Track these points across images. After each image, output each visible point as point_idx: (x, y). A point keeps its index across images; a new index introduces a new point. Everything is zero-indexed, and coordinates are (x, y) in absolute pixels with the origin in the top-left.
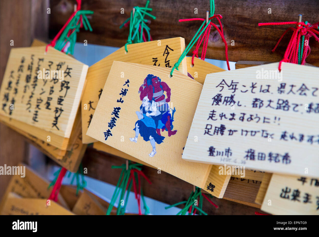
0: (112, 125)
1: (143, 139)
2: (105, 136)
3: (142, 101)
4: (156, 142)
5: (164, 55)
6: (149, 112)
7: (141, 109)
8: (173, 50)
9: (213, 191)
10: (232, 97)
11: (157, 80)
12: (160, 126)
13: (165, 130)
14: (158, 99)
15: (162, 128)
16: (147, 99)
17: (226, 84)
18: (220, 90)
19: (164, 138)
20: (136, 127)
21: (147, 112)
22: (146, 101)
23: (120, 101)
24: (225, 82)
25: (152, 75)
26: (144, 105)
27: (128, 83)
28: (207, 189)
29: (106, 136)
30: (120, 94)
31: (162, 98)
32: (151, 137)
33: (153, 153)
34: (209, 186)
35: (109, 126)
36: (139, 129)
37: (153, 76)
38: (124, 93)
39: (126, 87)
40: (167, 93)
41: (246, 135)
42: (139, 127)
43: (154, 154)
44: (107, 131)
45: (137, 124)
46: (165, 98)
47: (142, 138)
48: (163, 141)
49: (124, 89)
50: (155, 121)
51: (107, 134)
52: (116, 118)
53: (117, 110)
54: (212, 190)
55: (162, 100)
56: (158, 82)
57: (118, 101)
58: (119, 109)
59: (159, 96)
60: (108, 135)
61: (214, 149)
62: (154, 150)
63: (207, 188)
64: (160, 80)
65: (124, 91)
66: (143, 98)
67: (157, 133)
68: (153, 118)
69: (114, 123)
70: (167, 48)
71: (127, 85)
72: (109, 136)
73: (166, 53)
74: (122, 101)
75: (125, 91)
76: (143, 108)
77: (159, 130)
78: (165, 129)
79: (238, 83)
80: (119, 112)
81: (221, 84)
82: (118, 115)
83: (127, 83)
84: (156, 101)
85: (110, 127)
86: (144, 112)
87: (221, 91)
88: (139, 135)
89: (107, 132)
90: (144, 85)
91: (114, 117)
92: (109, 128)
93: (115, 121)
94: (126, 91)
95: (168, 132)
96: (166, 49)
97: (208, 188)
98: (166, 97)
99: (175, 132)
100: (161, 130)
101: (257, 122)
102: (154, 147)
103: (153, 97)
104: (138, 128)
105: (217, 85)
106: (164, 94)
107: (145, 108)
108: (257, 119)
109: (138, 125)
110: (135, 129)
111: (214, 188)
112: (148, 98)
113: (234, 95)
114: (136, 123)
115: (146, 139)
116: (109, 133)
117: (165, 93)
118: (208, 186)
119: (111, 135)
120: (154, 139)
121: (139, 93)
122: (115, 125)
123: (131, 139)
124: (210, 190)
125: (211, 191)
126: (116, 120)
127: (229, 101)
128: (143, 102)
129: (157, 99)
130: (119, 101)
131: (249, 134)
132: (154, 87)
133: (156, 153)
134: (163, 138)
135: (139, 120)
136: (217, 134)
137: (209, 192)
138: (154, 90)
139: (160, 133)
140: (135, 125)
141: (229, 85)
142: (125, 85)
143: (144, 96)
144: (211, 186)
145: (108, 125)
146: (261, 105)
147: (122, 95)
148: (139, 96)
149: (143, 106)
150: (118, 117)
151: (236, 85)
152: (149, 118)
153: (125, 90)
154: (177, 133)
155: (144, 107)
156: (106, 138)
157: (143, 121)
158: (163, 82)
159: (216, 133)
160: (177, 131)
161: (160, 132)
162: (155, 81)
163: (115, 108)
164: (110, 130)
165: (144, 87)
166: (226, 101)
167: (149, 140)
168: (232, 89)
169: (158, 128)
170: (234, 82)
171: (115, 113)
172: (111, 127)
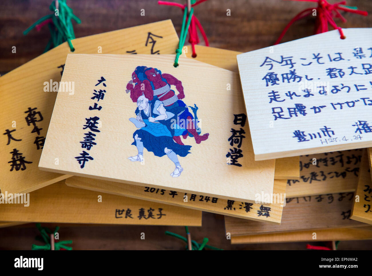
0: (88, 144)
1: (154, 155)
2: (80, 163)
3: (135, 103)
4: (178, 156)
5: (146, 45)
6: (153, 116)
7: (138, 114)
8: (161, 37)
9: (269, 216)
10: (293, 73)
11: (154, 72)
12: (178, 132)
13: (188, 137)
14: (164, 96)
15: (182, 135)
16: (144, 99)
17: (274, 61)
18: (269, 68)
19: (191, 146)
20: (135, 140)
21: (149, 117)
22: (144, 102)
23: (95, 108)
24: (271, 59)
25: (143, 67)
26: (142, 107)
27: (104, 82)
28: (258, 216)
29: (82, 162)
30: (93, 98)
31: (171, 94)
32: (166, 150)
33: (177, 172)
34: (261, 210)
35: (83, 147)
36: (142, 143)
37: (146, 68)
38: (100, 95)
39: (101, 87)
40: (176, 87)
41: (341, 108)
42: (141, 139)
43: (180, 172)
44: (81, 154)
45: (137, 135)
46: (175, 94)
47: (152, 153)
48: (189, 151)
49: (98, 90)
50: (167, 126)
51: (83, 158)
52: (93, 132)
53: (92, 121)
54: (267, 215)
55: (171, 97)
56: (156, 74)
57: (91, 108)
58: (96, 119)
59: (164, 93)
60: (85, 160)
61: (303, 132)
62: (178, 166)
63: (258, 213)
64: (160, 71)
65: (98, 93)
66: (137, 98)
67: (175, 142)
68: (162, 123)
69: (92, 141)
70: (151, 36)
71: (102, 84)
72: (87, 160)
73: (150, 43)
74: (98, 107)
75: (100, 93)
76: (140, 112)
77: (178, 138)
78: (189, 135)
79: (292, 57)
80: (97, 123)
81: (265, 62)
82: (97, 127)
83: (100, 81)
84: (161, 100)
85: (85, 147)
86: (145, 117)
87: (271, 69)
88: (145, 150)
89: (81, 156)
90: (134, 81)
91: (89, 132)
92: (85, 150)
93: (93, 137)
94: (103, 92)
95: (193, 138)
96: (149, 37)
97: (260, 214)
98: (177, 93)
99: (206, 137)
100: (181, 137)
101: (348, 92)
102: (177, 163)
103: (154, 95)
104: (141, 141)
105: (261, 64)
106: (172, 89)
107: (145, 112)
108: (347, 89)
109: (138, 137)
110: (135, 143)
111: (269, 212)
112: (146, 97)
113: (295, 70)
114: (134, 135)
115: (160, 153)
116: (86, 156)
117: (173, 87)
118: (258, 211)
119: (91, 158)
120: (173, 152)
121: (127, 93)
122: (95, 144)
123: (131, 158)
124: (263, 215)
125: (265, 217)
126: (95, 135)
127: (291, 78)
128: (139, 104)
129: (162, 97)
130: (93, 107)
131: (345, 106)
132: (151, 82)
133: (182, 170)
134: (189, 147)
135: (139, 129)
136: (297, 116)
137: (263, 218)
138: (153, 86)
139: (181, 142)
140: (134, 137)
141: (280, 61)
142: (98, 85)
143: (138, 95)
144: (264, 210)
145: (81, 145)
146: (342, 74)
147: (96, 99)
148: (130, 97)
149: (140, 109)
150: (98, 131)
151: (290, 60)
152: (156, 125)
153: (101, 91)
154: (209, 137)
155: (142, 111)
156: (82, 164)
157: (146, 129)
158: (165, 74)
159: (294, 115)
160: (209, 135)
161: (181, 140)
162: (152, 73)
163: (88, 118)
164: (87, 151)
165: (134, 84)
166: (286, 79)
167: (165, 154)
168: (287, 64)
169: (175, 135)
170: (284, 57)
171: (90, 125)
172: (87, 148)
